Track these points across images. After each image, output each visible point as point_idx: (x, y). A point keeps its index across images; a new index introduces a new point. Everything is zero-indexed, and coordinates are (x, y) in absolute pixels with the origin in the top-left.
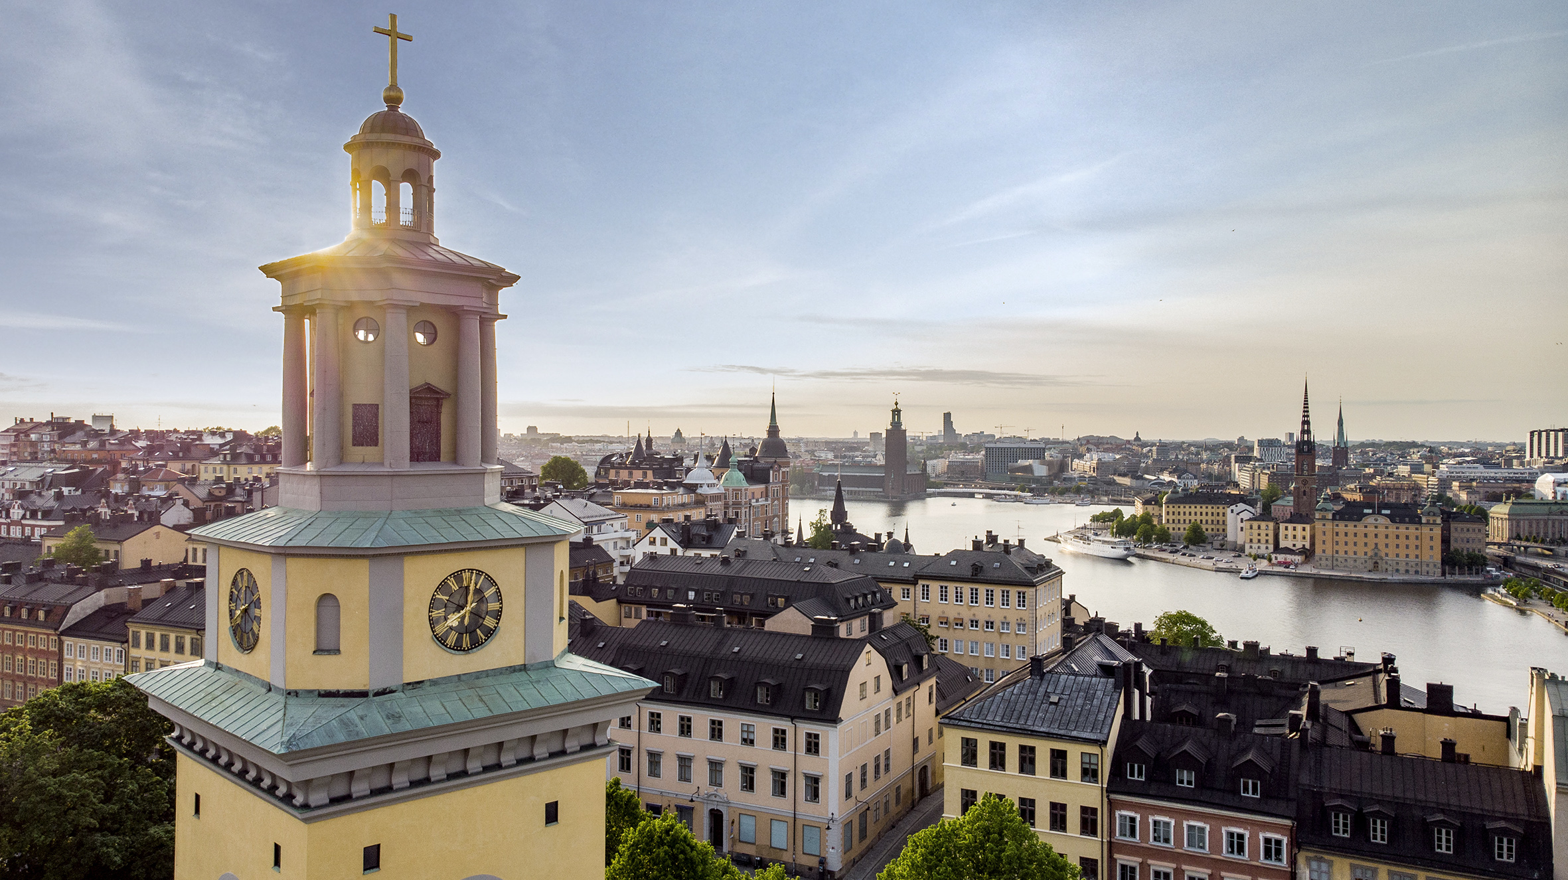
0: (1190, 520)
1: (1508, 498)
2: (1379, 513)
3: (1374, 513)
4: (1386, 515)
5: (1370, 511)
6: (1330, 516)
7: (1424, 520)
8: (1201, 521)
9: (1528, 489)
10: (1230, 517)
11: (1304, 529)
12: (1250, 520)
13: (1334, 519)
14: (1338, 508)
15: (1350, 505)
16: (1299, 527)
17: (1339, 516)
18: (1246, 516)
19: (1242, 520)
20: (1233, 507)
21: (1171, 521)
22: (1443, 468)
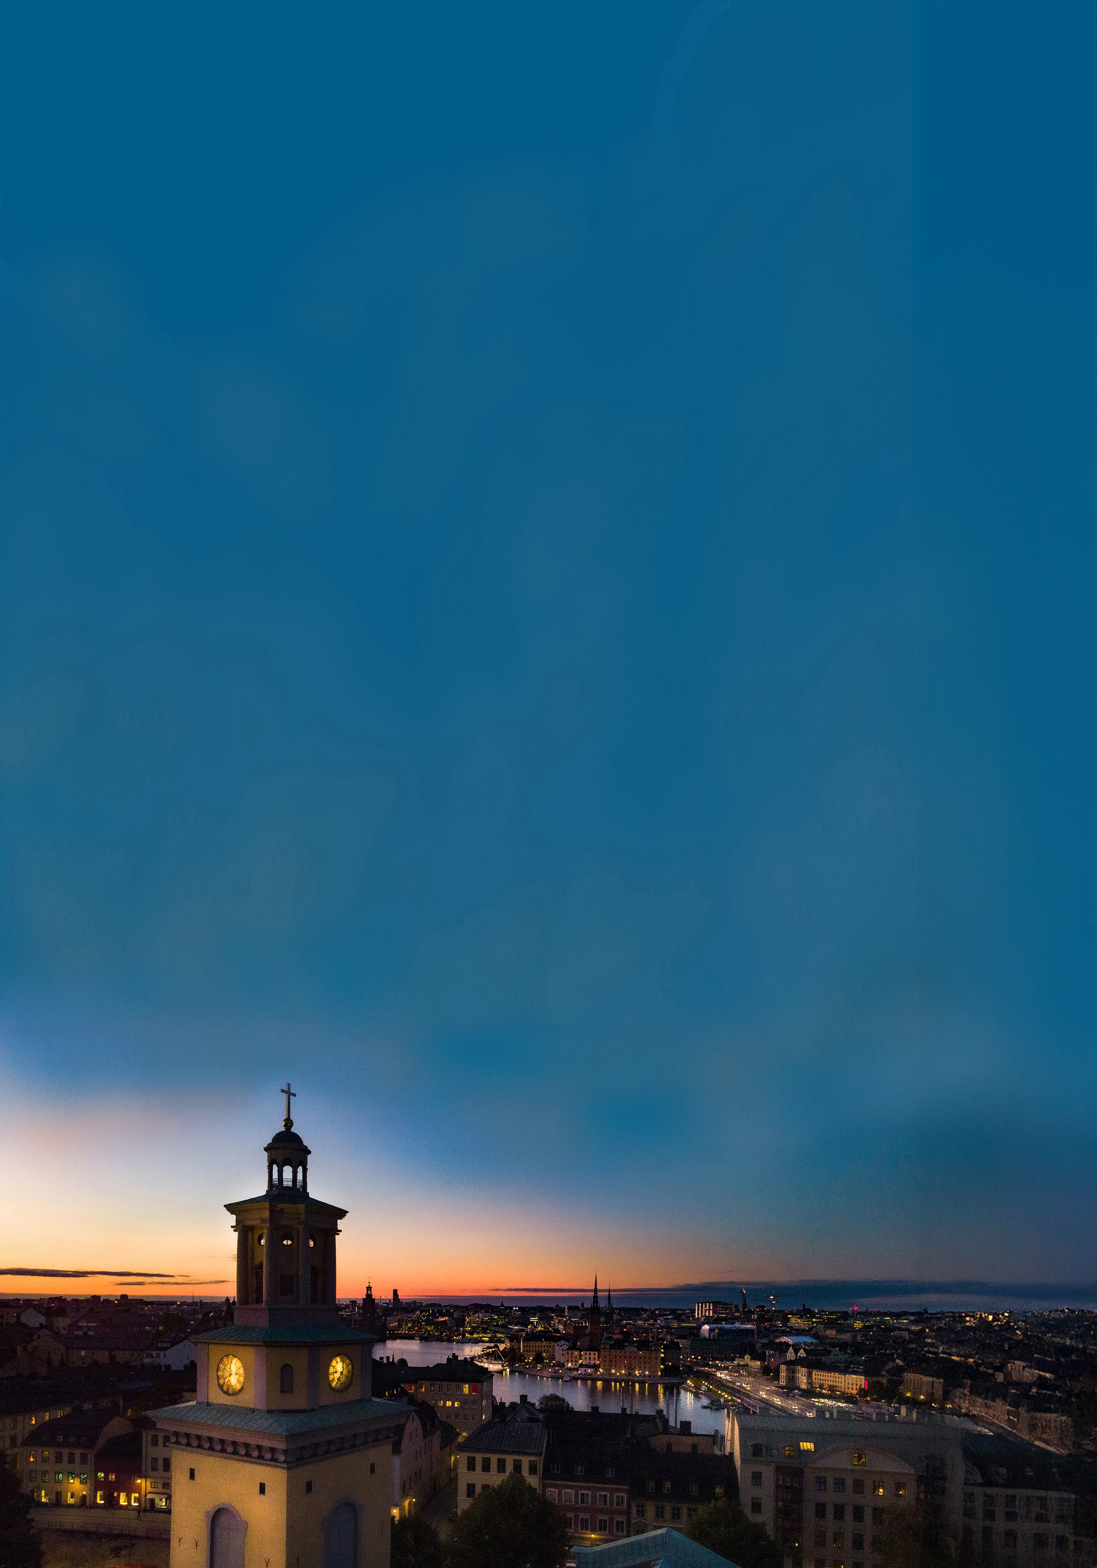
0: (536, 1350)
1: (690, 1337)
2: (632, 1345)
3: (629, 1345)
4: (634, 1346)
5: (627, 1344)
6: (608, 1347)
7: (653, 1348)
8: (542, 1350)
9: (697, 1333)
10: (557, 1348)
11: (595, 1354)
12: (567, 1349)
13: (610, 1349)
14: (612, 1343)
15: (617, 1340)
16: (592, 1353)
17: (612, 1347)
18: (565, 1347)
19: (563, 1350)
20: (558, 1343)
21: (525, 1351)
22: (659, 1321)
